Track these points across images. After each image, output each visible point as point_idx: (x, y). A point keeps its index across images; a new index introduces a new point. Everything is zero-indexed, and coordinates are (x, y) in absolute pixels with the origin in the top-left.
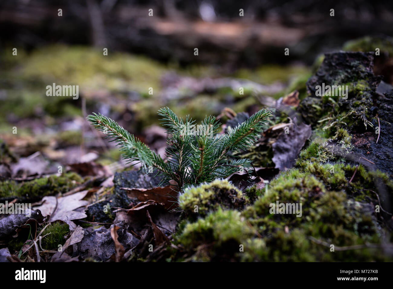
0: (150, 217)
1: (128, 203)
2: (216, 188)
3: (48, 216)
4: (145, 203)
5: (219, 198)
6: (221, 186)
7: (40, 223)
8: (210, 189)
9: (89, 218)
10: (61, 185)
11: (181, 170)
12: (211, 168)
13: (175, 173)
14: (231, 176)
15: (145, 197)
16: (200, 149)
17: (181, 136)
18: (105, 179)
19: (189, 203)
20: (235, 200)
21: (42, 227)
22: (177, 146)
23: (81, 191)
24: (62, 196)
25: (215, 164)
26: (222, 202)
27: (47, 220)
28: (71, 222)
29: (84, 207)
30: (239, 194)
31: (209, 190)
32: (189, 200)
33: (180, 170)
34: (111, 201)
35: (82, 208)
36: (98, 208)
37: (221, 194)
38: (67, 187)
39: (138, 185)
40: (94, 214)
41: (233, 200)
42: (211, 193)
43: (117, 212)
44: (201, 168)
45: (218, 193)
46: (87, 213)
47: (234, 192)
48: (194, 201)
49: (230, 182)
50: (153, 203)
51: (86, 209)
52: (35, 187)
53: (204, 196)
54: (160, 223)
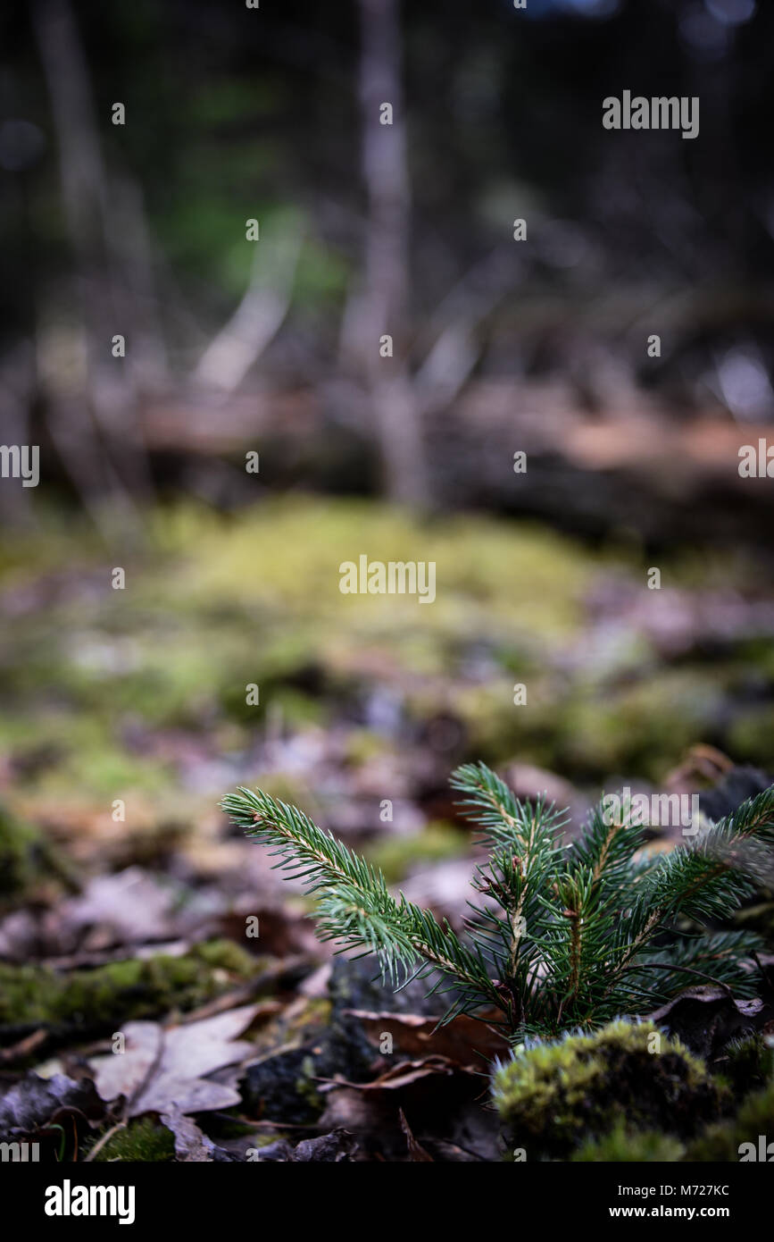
0: (407, 1131)
1: (371, 1058)
2: (613, 1050)
3: (122, 1098)
4: (417, 1064)
5: (625, 1084)
6: (633, 1043)
7: (95, 1119)
8: (593, 1051)
9: (250, 1106)
10: (180, 986)
11: (518, 973)
12: (611, 971)
13: (496, 982)
14: (675, 1001)
15: (421, 1042)
16: (567, 913)
17: (516, 863)
18: (309, 969)
19: (520, 1102)
20: (677, 1092)
21: (98, 1134)
22: (504, 894)
23: (239, 1005)
24: (182, 1023)
25: (625, 956)
26: (633, 1100)
27: (118, 1110)
28: (185, 1118)
29: (234, 1065)
30: (695, 1071)
31: (590, 1056)
32: (522, 1089)
33: (515, 970)
34: (318, 1050)
35: (230, 1071)
36: (278, 1074)
37: (630, 1070)
38: (197, 993)
39: (401, 1000)
40: (263, 1092)
41: (672, 1092)
42: (594, 1066)
43: (332, 1090)
44: (574, 974)
45: (619, 1066)
46: (243, 1088)
47: (673, 1066)
48: (538, 1094)
49: (662, 1029)
50: (441, 1067)
51: (242, 1075)
52: (104, 991)
53: (571, 1078)
54: (467, 1134)
